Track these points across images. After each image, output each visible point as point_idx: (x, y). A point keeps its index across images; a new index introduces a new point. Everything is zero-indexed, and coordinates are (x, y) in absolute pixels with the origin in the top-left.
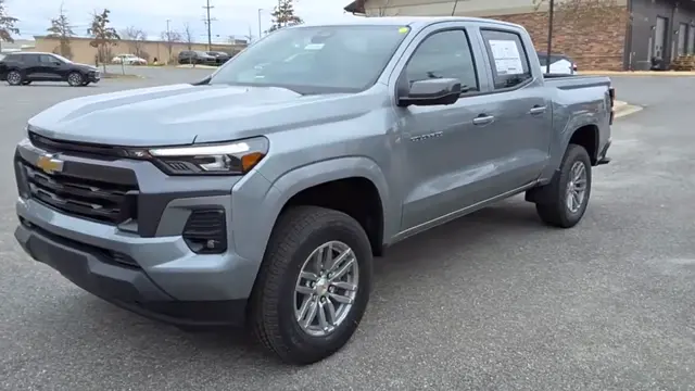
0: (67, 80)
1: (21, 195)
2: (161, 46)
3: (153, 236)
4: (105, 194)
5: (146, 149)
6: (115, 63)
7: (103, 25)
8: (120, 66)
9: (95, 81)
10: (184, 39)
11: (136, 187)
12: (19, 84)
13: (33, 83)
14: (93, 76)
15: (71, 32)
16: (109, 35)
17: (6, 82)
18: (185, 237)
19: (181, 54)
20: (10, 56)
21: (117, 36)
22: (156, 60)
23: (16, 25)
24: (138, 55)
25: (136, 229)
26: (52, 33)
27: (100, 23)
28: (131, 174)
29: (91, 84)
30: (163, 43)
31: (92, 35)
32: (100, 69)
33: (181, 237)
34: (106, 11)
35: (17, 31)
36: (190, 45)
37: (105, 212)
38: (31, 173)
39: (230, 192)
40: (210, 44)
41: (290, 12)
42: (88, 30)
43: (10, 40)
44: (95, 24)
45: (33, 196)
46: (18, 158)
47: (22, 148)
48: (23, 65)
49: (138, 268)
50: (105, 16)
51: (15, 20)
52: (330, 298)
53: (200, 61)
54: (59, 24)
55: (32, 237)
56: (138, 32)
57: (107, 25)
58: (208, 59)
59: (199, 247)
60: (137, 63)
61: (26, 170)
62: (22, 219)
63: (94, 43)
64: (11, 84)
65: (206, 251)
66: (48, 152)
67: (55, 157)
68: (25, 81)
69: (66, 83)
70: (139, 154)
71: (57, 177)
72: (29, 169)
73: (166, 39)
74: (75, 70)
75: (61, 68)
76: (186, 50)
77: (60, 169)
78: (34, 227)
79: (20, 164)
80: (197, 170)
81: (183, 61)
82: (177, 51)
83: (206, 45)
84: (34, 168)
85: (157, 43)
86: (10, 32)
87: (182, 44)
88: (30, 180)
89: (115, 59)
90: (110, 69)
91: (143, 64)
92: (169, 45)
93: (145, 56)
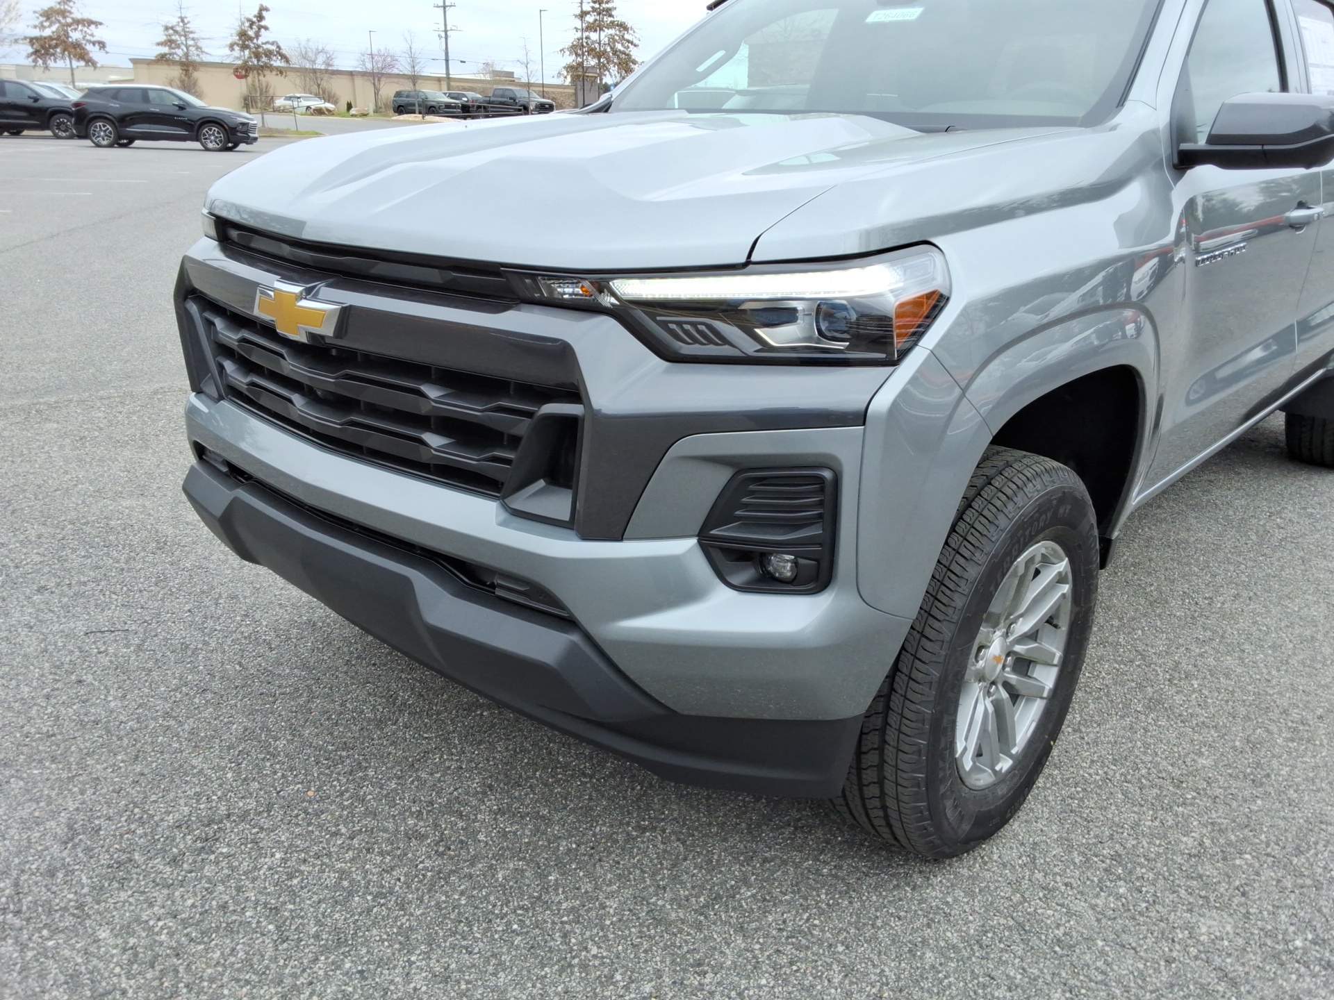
0: (197, 139)
1: (197, 389)
2: (359, 81)
3: (620, 538)
4: (471, 409)
5: (601, 278)
6: (278, 110)
7: (257, 35)
8: (290, 117)
9: (249, 140)
10: (403, 67)
11: (575, 393)
12: (111, 146)
13: (137, 143)
14: (246, 132)
15: (198, 48)
16: (269, 54)
17: (88, 142)
18: (707, 544)
19: (398, 94)
20: (93, 92)
21: (284, 57)
22: (349, 106)
23: (99, 33)
24: (317, 95)
25: (566, 516)
26: (165, 50)
27: (251, 33)
28: (562, 353)
29: (242, 146)
30: (364, 74)
31: (237, 57)
32: (254, 119)
33: (693, 542)
34: (263, 9)
35: (102, 45)
36: (414, 79)
37: (469, 459)
38: (231, 336)
39: (861, 418)
40: (448, 79)
41: (609, 12)
42: (231, 47)
43: (90, 62)
44: (243, 34)
45: (234, 393)
46: (186, 292)
47: (202, 265)
48: (115, 107)
49: (567, 622)
50: (260, 17)
51: (97, 24)
52: (1007, 685)
53: (431, 109)
54: (176, 35)
55: (235, 501)
56: (318, 52)
57: (265, 36)
58: (448, 106)
59: (745, 575)
60: (319, 112)
61: (210, 324)
62: (200, 450)
63: (242, 71)
64: (98, 145)
65: (767, 583)
66: (286, 278)
67: (309, 293)
68: (123, 140)
69: (197, 145)
70: (567, 291)
71: (315, 350)
72: (219, 323)
73: (369, 66)
74: (212, 121)
75: (186, 115)
76: (406, 87)
77: (328, 330)
78: (236, 474)
79: (193, 308)
80: (750, 348)
81: (401, 109)
82: (389, 91)
83: (439, 80)
84: (239, 320)
85: (351, 74)
86: (89, 47)
87: (398, 76)
88: (225, 350)
89: (279, 102)
90: (273, 121)
91: (330, 112)
92: (375, 77)
93: (329, 97)
